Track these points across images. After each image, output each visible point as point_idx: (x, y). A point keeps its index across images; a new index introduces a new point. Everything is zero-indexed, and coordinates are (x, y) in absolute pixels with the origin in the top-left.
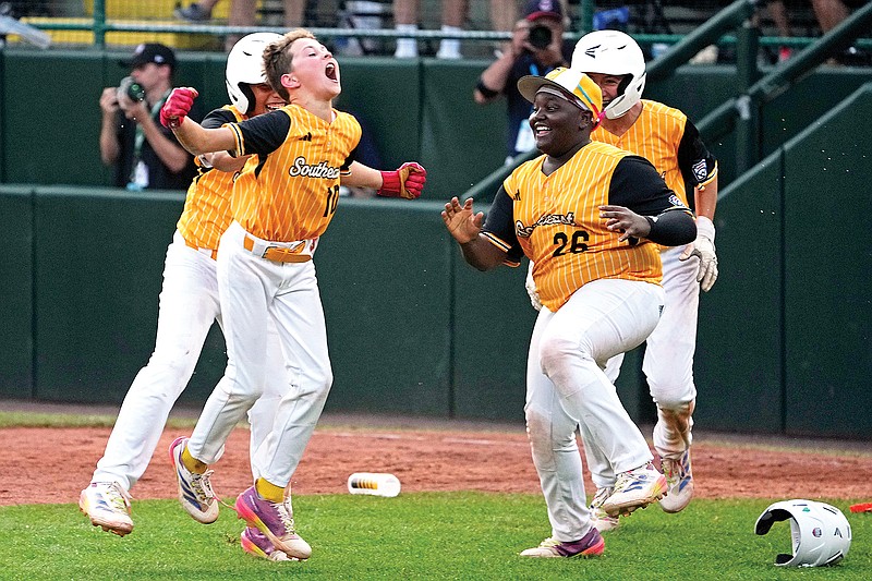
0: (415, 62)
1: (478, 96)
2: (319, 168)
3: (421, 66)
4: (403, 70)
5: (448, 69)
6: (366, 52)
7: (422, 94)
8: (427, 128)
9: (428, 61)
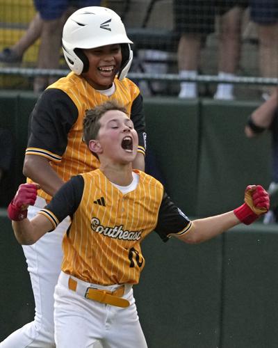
0: (196, 102)
1: (248, 132)
2: (115, 230)
3: (200, 105)
4: (184, 108)
5: (223, 107)
6: (154, 93)
7: (201, 128)
8: (204, 160)
9: (206, 102)
